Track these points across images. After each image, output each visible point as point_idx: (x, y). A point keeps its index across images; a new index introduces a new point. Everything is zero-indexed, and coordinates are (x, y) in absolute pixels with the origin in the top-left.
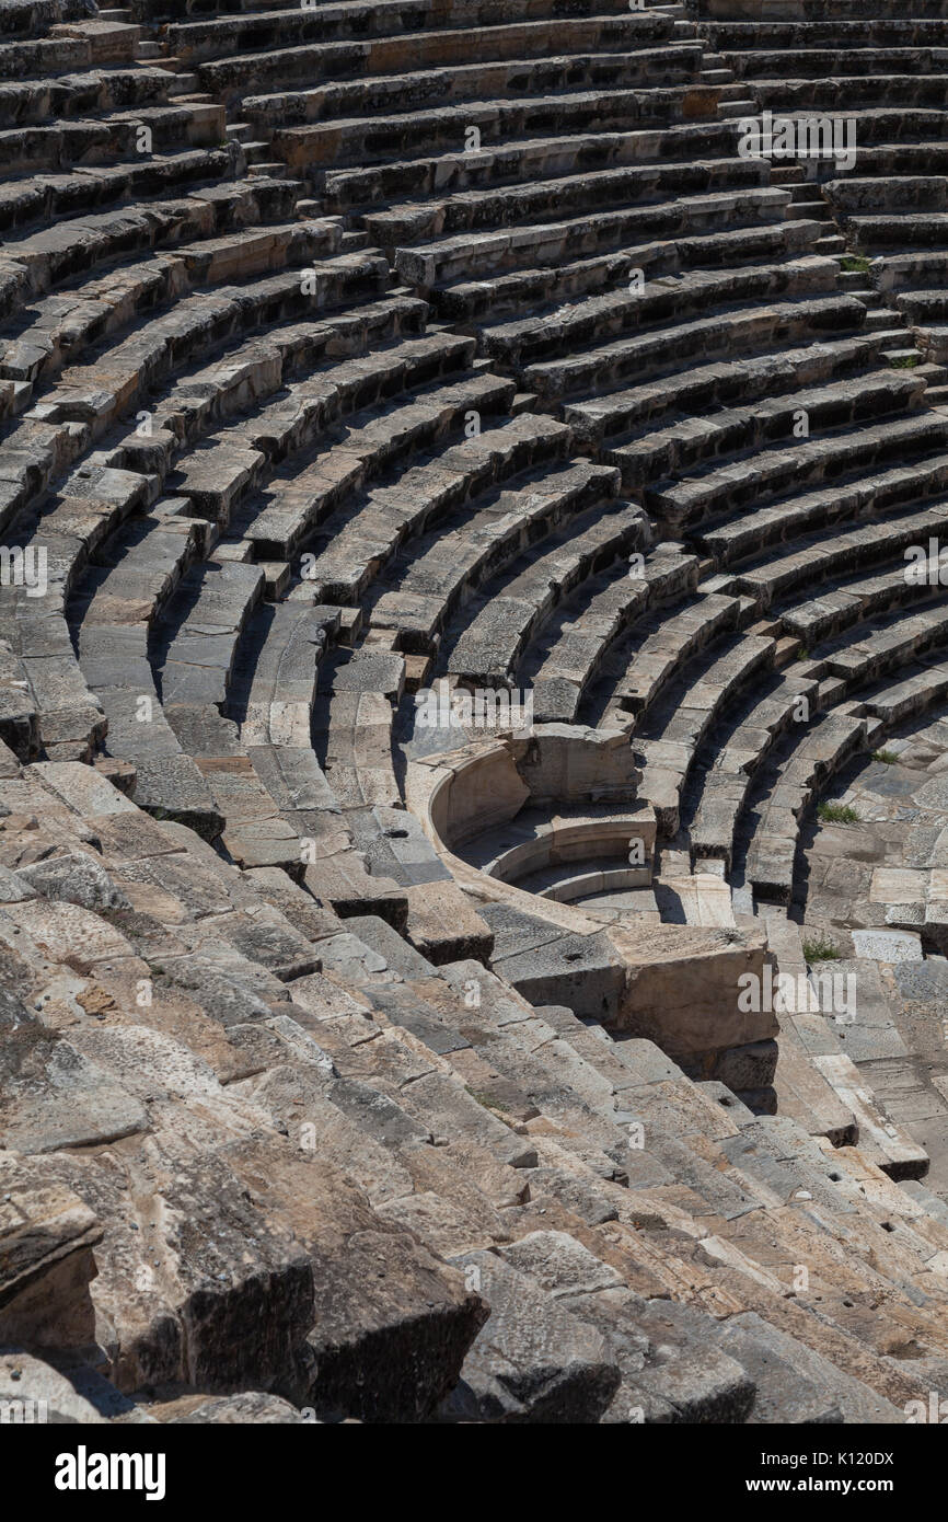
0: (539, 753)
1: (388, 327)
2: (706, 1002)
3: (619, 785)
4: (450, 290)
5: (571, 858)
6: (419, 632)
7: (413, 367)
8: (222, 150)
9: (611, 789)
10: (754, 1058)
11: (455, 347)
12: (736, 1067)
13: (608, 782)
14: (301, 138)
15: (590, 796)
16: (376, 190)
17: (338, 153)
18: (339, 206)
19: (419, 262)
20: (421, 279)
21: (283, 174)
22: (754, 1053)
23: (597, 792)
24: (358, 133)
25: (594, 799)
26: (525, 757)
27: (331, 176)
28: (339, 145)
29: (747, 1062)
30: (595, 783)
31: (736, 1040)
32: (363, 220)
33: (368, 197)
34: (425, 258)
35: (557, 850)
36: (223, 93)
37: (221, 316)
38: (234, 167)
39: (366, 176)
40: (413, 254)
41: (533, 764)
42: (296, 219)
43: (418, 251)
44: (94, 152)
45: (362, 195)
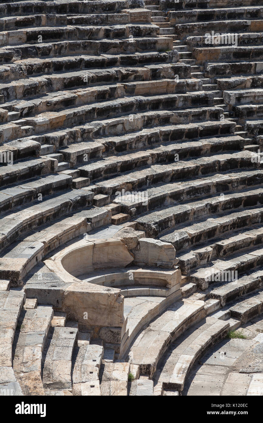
0: (140, 247)
1: (203, 116)
2: (93, 308)
3: (168, 262)
4: (238, 107)
5: (143, 283)
6: (126, 206)
7: (202, 129)
8: (167, 53)
9: (163, 263)
10: (112, 332)
11: (224, 125)
12: (106, 333)
13: (163, 260)
14: (201, 51)
15: (156, 264)
16: (228, 71)
17: (219, 58)
18: (210, 75)
19: (229, 96)
20: (229, 102)
21: (194, 63)
22: (112, 330)
23: (159, 263)
24: (228, 51)
25: (158, 266)
26: (136, 247)
27: (209, 65)
28: (220, 55)
29: (110, 333)
30: (159, 260)
31: (106, 324)
32: (217, 80)
33: (225, 73)
34: (231, 94)
35: (138, 279)
36: (182, 35)
37: (124, 104)
38: (172, 59)
39: (222, 66)
40: (227, 93)
41: (138, 250)
42: (190, 78)
43: (229, 92)
44: (112, 50)
45: (222, 72)
